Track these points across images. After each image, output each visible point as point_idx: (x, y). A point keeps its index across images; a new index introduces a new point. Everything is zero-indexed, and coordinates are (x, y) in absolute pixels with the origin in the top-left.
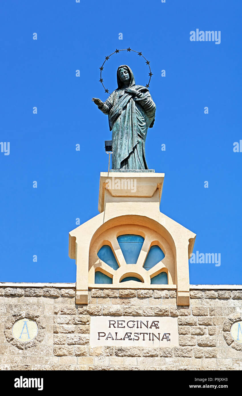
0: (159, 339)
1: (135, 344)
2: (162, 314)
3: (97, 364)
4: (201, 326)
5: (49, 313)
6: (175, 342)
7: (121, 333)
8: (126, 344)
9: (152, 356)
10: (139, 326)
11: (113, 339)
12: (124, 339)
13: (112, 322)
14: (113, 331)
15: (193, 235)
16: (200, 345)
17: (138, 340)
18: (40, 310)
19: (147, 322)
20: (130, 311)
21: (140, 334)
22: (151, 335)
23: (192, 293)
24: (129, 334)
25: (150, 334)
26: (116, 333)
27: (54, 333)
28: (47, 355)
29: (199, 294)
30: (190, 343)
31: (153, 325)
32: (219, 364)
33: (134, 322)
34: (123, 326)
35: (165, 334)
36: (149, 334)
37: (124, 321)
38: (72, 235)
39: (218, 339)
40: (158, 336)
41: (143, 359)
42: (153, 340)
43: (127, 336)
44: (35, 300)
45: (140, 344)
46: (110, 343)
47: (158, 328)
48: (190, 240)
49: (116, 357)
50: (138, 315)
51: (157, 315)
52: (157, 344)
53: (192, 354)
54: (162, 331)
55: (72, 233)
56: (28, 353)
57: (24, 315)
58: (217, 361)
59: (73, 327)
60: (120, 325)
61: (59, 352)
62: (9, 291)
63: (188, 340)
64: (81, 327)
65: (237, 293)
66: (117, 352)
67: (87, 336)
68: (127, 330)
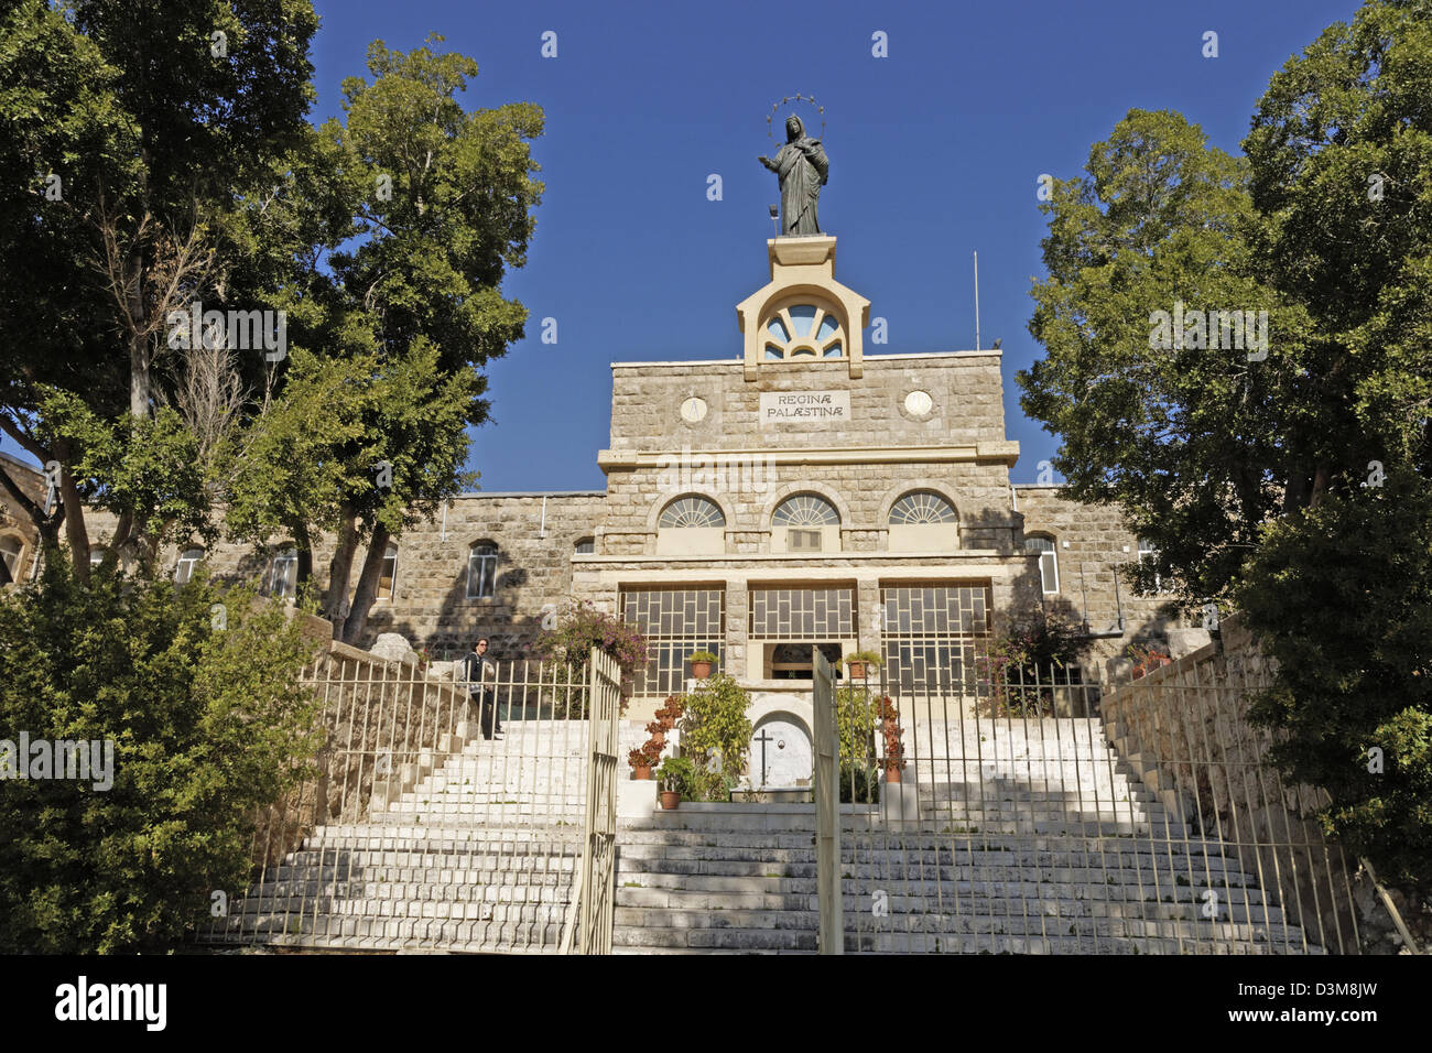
0: (830, 414)
1: (807, 419)
2: (835, 387)
3: (766, 442)
4: (874, 399)
5: (718, 391)
6: (847, 415)
7: (792, 410)
8: (797, 420)
9: (823, 431)
10: (810, 401)
11: (783, 415)
12: (795, 415)
13: (781, 399)
14: (783, 407)
15: (867, 303)
16: (872, 418)
17: (808, 415)
18: (709, 388)
19: (819, 396)
20: (801, 386)
21: (811, 409)
22: (823, 410)
23: (866, 364)
24: (800, 410)
25: (821, 408)
26: (787, 409)
27: (724, 411)
28: (717, 433)
29: (872, 365)
30: (862, 416)
31: (825, 399)
33: (804, 397)
34: (794, 402)
35: (837, 409)
37: (795, 397)
38: (739, 309)
39: (894, 412)
40: (829, 411)
41: (814, 434)
42: (825, 415)
43: (797, 412)
44: (703, 378)
45: (812, 419)
46: (781, 419)
47: (830, 402)
48: (864, 309)
49: (787, 435)
50: (809, 389)
51: (829, 389)
52: (829, 418)
53: (864, 427)
54: (834, 404)
55: (739, 307)
56: (697, 433)
57: (691, 393)
58: (890, 433)
59: (741, 405)
60: (790, 401)
61: (728, 431)
62: (677, 370)
63: (860, 413)
64: (751, 405)
65: (912, 363)
66: (788, 428)
67: (756, 413)
68: (798, 405)
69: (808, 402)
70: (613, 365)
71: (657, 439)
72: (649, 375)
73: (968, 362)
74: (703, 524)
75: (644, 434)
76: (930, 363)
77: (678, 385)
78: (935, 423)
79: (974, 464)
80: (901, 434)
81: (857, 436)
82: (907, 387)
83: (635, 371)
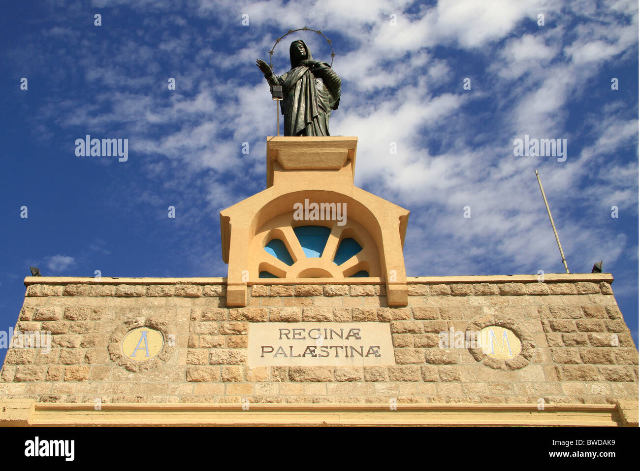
0: (362, 355)
1: (324, 362)
3: (258, 394)
4: (429, 334)
5: (183, 318)
6: (388, 358)
7: (300, 347)
8: (308, 362)
9: (350, 380)
10: (329, 336)
11: (286, 356)
12: (304, 356)
13: (283, 332)
14: (285, 343)
15: (404, 212)
16: (430, 362)
17: (326, 356)
18: (170, 315)
19: (342, 330)
20: (313, 315)
21: (331, 347)
22: (349, 349)
23: (410, 288)
24: (312, 349)
25: (346, 347)
26: (291, 347)
27: (189, 346)
28: (176, 380)
29: (420, 289)
30: (413, 360)
31: (352, 334)
32: (466, 391)
33: (319, 330)
34: (302, 337)
35: (371, 348)
36: (344, 348)
37: (304, 330)
38: (224, 215)
39: (463, 355)
40: (359, 350)
41: (336, 385)
42: (352, 356)
43: (308, 351)
44: (163, 301)
45: (332, 362)
46: (282, 362)
47: (360, 338)
48: (401, 218)
49: (291, 383)
50: (327, 320)
51: (356, 319)
52: (359, 362)
53: (419, 376)
54: (366, 343)
55: (225, 213)
56: (144, 378)
57: (142, 321)
58: (462, 386)
59: (221, 339)
60: (297, 335)
61: (195, 376)
62: (124, 289)
63: (410, 354)
64: (235, 338)
65: (480, 287)
66: (293, 375)
67: (242, 351)
68: (309, 342)
69: (326, 338)
70: (27, 279)
71: (74, 386)
72: (80, 294)
73: (564, 287)
75: (54, 378)
76: (506, 288)
77: (123, 309)
78: (533, 373)
80: (481, 387)
81: (407, 390)
82: (477, 319)
83: (61, 289)
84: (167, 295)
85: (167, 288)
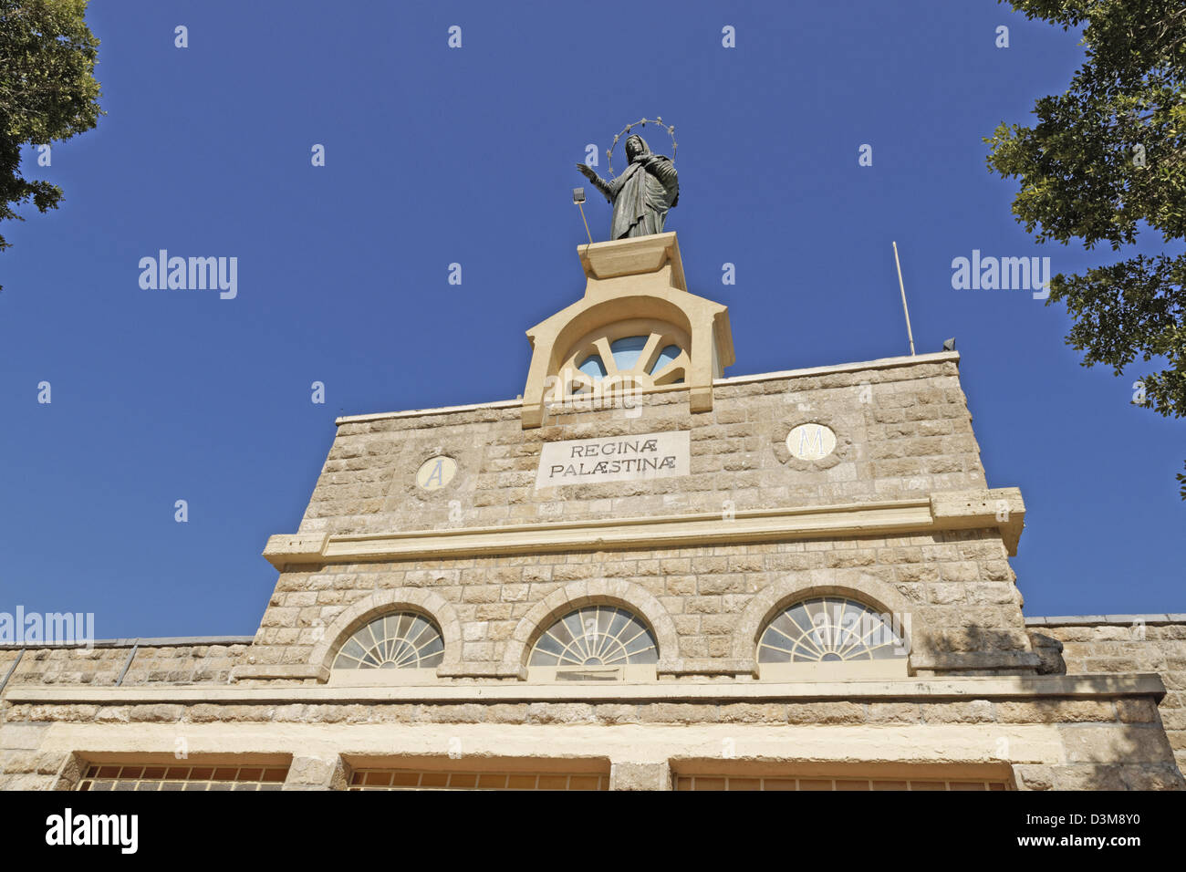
0: (655, 467)
1: (613, 478)
2: (666, 427)
3: (541, 515)
4: (731, 439)
5: (478, 444)
6: (683, 468)
7: (590, 463)
8: (598, 478)
9: (639, 494)
10: (622, 451)
11: (575, 474)
12: (594, 473)
13: (576, 450)
14: (577, 461)
15: (721, 308)
16: (728, 469)
17: (617, 471)
18: (466, 442)
19: (637, 443)
20: (608, 429)
21: (623, 462)
22: (642, 462)
23: (717, 391)
24: (603, 465)
25: (639, 460)
26: (582, 465)
27: (481, 472)
29: (729, 391)
30: (709, 468)
31: (647, 446)
32: (763, 497)
33: (613, 444)
34: (595, 453)
35: (666, 459)
36: (637, 462)
37: (598, 446)
38: (528, 335)
39: (766, 458)
40: (653, 462)
41: (622, 500)
42: (644, 469)
43: (599, 468)
44: (461, 429)
45: (623, 476)
46: (571, 480)
47: (656, 450)
48: (716, 316)
49: (576, 502)
50: (622, 433)
51: (655, 430)
52: (651, 474)
53: (714, 484)
54: (661, 454)
55: (529, 333)
56: (433, 506)
57: (438, 450)
58: (759, 492)
59: (510, 462)
60: (590, 452)
61: (482, 500)
62: (424, 421)
63: (706, 462)
64: (525, 461)
65: (798, 382)
66: (581, 493)
67: (532, 473)
68: (602, 458)
69: (619, 453)
70: (339, 420)
71: (369, 518)
72: (385, 429)
73: (898, 373)
74: (408, 662)
75: (352, 512)
76: (828, 380)
77: (422, 441)
78: (845, 471)
79: (930, 540)
80: (782, 491)
81: (698, 499)
82: (789, 419)
83: (368, 426)
84: (465, 423)
85: (467, 417)
